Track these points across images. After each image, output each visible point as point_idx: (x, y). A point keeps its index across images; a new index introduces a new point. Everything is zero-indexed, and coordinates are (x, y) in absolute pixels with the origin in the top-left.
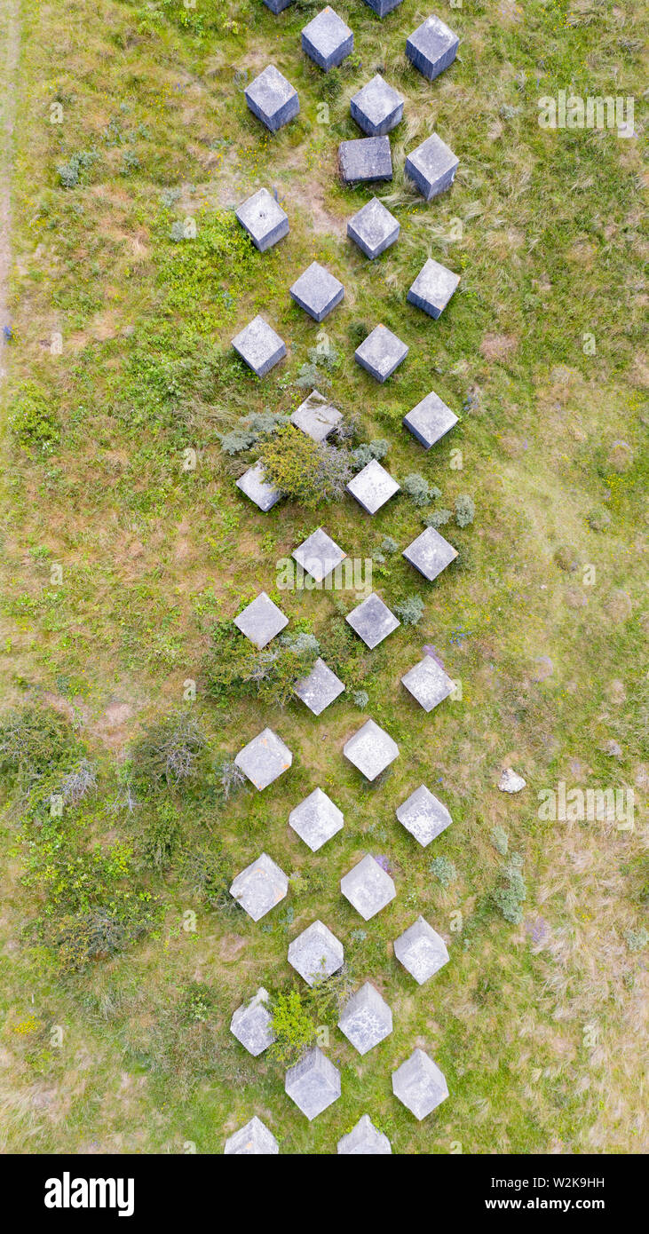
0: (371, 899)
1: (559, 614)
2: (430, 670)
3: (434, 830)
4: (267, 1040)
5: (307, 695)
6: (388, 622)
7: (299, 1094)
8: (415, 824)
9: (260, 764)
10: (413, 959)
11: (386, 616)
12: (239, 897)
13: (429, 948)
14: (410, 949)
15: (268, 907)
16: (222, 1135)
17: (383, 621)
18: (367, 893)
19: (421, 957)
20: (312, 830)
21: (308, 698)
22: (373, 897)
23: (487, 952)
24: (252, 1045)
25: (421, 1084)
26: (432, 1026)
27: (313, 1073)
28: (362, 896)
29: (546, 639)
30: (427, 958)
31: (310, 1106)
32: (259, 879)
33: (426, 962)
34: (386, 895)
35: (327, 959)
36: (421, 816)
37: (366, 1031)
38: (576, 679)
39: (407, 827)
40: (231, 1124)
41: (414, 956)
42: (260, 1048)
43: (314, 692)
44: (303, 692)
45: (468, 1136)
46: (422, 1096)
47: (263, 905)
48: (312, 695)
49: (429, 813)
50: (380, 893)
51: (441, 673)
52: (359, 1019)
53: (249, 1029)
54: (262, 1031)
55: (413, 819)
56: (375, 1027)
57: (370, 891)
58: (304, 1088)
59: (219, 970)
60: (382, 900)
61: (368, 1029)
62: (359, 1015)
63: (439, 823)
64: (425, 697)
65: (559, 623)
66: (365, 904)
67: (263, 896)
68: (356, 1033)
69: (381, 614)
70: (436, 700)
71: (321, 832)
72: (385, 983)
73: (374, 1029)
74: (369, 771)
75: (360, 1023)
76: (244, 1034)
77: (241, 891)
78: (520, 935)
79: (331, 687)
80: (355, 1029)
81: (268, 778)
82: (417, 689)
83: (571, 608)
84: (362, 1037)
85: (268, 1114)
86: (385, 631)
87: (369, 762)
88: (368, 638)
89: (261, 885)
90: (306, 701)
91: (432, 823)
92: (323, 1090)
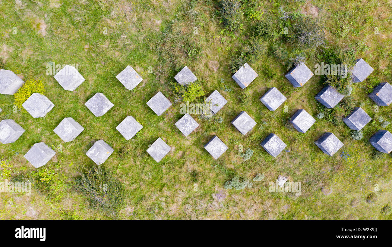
0: (242, 124)
1: (349, 197)
2: (339, 144)
3: (271, 150)
4: (182, 82)
5: (329, 92)
6: (361, 125)
7: (158, 98)
8: (274, 141)
9: (302, 73)
10: (216, 143)
11: (363, 124)
12: (244, 67)
13: (221, 151)
14: (220, 143)
15: (241, 80)
16: (135, 66)
17: (361, 123)
18: (245, 122)
19: (217, 147)
20: (272, 97)
21: (328, 92)
22: (243, 125)
23: (211, 175)
24: (179, 76)
25: (162, 151)
26: (180, 153)
27: (167, 103)
28: (243, 120)
29: (339, 191)
30: (216, 150)
31: (153, 103)
32: (253, 75)
33: (214, 150)
34: (244, 131)
35: (217, 107)
36: (277, 144)
37: (185, 126)
38: (322, 205)
39: (272, 138)
40: (138, 69)
41: (217, 144)
42: (178, 79)
43: (330, 95)
44: (331, 90)
45: (135, 172)
46: (157, 151)
47: (242, 78)
48: (329, 94)
49: (278, 147)
50: (245, 128)
51: (338, 149)
52: (191, 122)
53: (187, 74)
54: (186, 80)
55: (276, 141)
56: (187, 129)
57: (246, 123)
58: (161, 100)
59: (204, 61)
60: (242, 129)
61: (186, 126)
62: (192, 122)
63: (274, 152)
64: (327, 143)
65: (345, 196)
66: (240, 122)
67: (245, 77)
68: (184, 121)
69: (364, 122)
70: (326, 147)
71: (272, 101)
72: (199, 132)
73: (186, 129)
74: (297, 121)
75: (189, 123)
76: (184, 72)
77: (247, 68)
78: (218, 188)
79: (333, 102)
80: (186, 120)
81: (296, 77)
82: (330, 139)
83: (352, 202)
84: (182, 124)
85: (143, 85)
86: (356, 124)
87: (302, 120)
88: (353, 117)
89: (250, 76)
90: (326, 92)
91: (274, 149)
92: (160, 108)
